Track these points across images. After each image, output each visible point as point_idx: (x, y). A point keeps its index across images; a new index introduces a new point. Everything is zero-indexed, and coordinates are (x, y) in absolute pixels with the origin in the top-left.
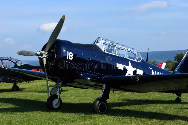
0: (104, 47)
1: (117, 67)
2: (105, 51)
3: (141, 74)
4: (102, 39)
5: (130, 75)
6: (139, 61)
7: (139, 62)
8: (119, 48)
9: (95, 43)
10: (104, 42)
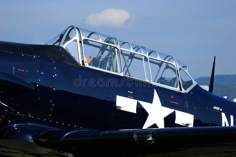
0: (82, 54)
1: (117, 105)
2: (83, 62)
3: (188, 125)
4: (77, 31)
5: (155, 126)
6: (185, 89)
7: (183, 91)
8: (132, 56)
9: (60, 40)
10: (83, 38)
